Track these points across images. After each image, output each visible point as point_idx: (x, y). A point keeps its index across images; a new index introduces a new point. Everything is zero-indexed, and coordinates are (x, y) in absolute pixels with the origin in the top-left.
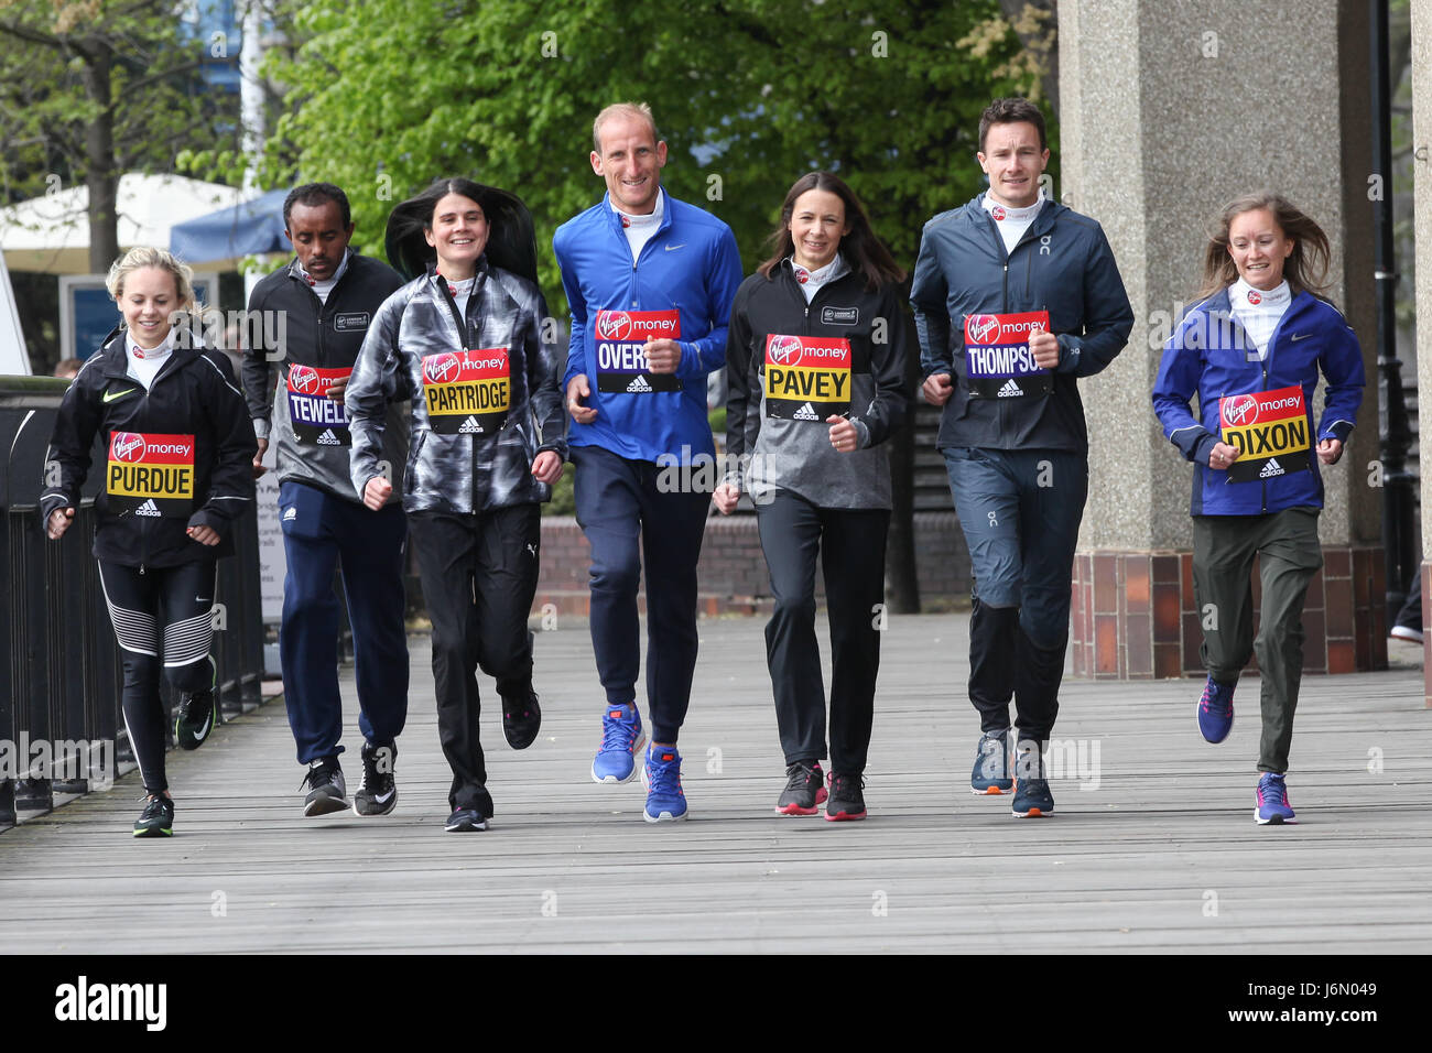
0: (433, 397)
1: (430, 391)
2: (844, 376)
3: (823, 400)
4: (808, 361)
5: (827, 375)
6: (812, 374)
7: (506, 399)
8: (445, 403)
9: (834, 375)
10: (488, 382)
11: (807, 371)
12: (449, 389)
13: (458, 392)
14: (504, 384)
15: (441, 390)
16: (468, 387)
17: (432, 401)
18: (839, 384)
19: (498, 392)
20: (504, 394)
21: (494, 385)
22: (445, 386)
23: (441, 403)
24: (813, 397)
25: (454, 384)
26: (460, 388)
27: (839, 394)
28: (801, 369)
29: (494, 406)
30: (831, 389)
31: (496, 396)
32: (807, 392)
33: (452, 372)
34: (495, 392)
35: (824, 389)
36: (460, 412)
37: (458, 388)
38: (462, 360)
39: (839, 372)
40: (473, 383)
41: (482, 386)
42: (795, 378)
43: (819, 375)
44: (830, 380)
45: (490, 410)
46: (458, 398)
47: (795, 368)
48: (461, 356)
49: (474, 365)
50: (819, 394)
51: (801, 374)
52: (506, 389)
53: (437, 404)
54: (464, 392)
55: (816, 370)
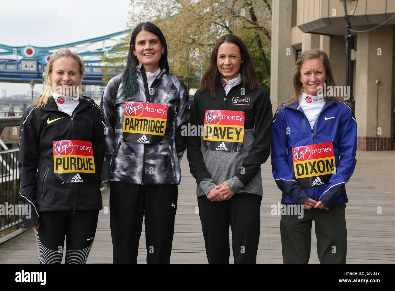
0: (127, 123)
1: (127, 119)
2: (241, 129)
3: (230, 141)
4: (224, 122)
5: (232, 128)
6: (225, 128)
7: (163, 130)
8: (132, 127)
9: (236, 129)
10: (156, 120)
11: (223, 127)
12: (136, 119)
13: (140, 122)
14: (163, 122)
15: (132, 119)
16: (146, 120)
17: (126, 124)
18: (238, 133)
19: (160, 125)
20: (163, 127)
21: (158, 121)
22: (134, 118)
23: (131, 127)
24: (225, 139)
25: (139, 117)
26: (141, 120)
27: (238, 139)
28: (221, 126)
29: (157, 132)
30: (234, 136)
31: (159, 127)
32: (223, 137)
33: (139, 111)
34: (158, 125)
35: (230, 136)
36: (139, 132)
37: (140, 120)
38: (145, 106)
39: (238, 127)
40: (148, 119)
41: (152, 121)
42: (217, 130)
43: (229, 128)
44: (234, 131)
45: (154, 133)
46: (139, 125)
47: (218, 126)
48: (145, 105)
49: (150, 110)
50: (228, 138)
51: (220, 128)
52: (164, 125)
53: (128, 126)
54: (143, 122)
55: (227, 126)
